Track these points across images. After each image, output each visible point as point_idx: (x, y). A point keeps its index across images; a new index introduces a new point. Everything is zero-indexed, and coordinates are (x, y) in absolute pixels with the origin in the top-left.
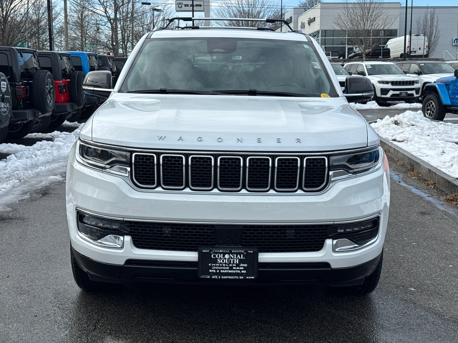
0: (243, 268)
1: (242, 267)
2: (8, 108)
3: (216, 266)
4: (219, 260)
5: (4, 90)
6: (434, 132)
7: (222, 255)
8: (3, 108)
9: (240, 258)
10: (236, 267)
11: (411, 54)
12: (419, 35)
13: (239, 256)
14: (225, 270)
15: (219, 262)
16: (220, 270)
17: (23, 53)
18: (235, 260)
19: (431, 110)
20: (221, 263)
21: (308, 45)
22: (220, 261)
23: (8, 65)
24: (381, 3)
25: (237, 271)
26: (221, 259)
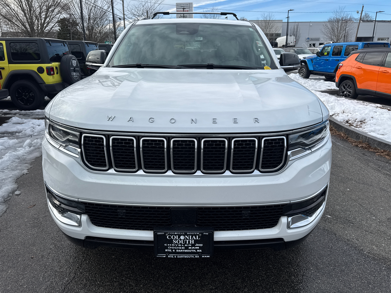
0: (198, 248)
1: (197, 246)
2: (78, 76)
3: (171, 246)
4: (174, 240)
5: (75, 65)
6: (307, 85)
7: (177, 236)
8: (75, 75)
9: (195, 239)
10: (192, 247)
11: (288, 45)
12: (291, 36)
13: (194, 237)
14: (180, 249)
15: (174, 242)
16: (175, 250)
17: (89, 44)
18: (191, 241)
19: (303, 73)
20: (176, 244)
21: (253, 29)
22: (176, 241)
23: (80, 51)
24: (274, 20)
25: (192, 250)
26: (177, 240)
